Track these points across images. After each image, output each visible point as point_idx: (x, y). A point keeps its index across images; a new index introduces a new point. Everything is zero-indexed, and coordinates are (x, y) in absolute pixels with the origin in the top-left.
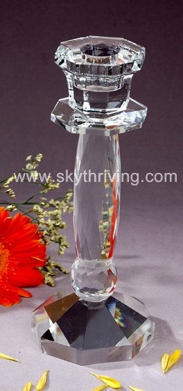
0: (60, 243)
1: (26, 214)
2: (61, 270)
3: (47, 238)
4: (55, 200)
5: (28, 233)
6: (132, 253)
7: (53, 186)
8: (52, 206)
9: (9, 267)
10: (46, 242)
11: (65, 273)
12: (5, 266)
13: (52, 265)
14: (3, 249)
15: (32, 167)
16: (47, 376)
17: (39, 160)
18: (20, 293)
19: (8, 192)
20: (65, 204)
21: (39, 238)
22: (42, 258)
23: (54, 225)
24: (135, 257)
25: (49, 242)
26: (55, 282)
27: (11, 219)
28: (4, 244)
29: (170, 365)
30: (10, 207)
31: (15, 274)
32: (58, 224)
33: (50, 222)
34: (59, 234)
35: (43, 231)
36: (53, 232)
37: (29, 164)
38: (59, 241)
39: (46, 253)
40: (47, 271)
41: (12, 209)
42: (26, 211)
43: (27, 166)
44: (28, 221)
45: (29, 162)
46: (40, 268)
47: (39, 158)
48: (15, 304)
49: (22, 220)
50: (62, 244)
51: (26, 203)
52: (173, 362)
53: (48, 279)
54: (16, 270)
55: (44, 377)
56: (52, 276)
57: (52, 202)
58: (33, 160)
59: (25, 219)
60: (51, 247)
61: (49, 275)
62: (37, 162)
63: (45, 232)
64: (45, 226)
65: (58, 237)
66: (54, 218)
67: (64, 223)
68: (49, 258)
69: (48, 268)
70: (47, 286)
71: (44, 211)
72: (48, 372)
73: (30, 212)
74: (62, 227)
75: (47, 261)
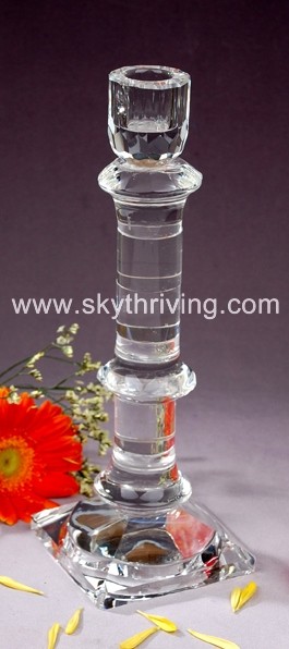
0: (101, 440)
1: (57, 402)
3: (84, 434)
4: (95, 384)
5: (59, 427)
7: (93, 366)
8: (90, 391)
9: (33, 471)
10: (82, 439)
12: (28, 470)
13: (90, 469)
14: (26, 448)
15: (65, 341)
16: (81, 615)
17: (74, 332)
19: (32, 374)
21: (73, 434)
22: (77, 460)
23: (93, 417)
24: (200, 459)
25: (86, 439)
27: (36, 409)
28: (27, 441)
29: (242, 602)
30: (35, 393)
31: (40, 480)
32: (98, 416)
33: (87, 413)
34: (100, 428)
35: (79, 424)
36: (92, 425)
37: (61, 338)
38: (100, 438)
39: (82, 454)
40: (83, 476)
41: (37, 396)
42: (58, 398)
43: (59, 340)
44: (58, 411)
45: (60, 334)
46: (74, 473)
47: (74, 329)
49: (50, 410)
50: (103, 441)
51: (56, 388)
52: (246, 598)
53: (84, 487)
54: (42, 475)
55: (76, 617)
56: (89, 483)
57: (90, 386)
58: (66, 333)
59: (55, 408)
60: (89, 445)
61: (86, 482)
62: (71, 335)
63: (81, 426)
64: (81, 418)
65: (99, 432)
66: (94, 407)
67: (106, 415)
68: (86, 460)
69: (85, 473)
71: (80, 399)
72: (82, 611)
73: (62, 399)
74: (104, 420)
75: (83, 463)
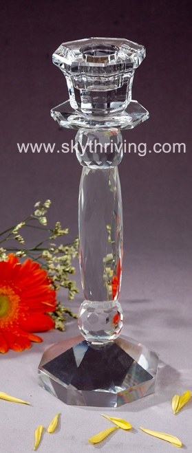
0: (70, 288)
1: (36, 260)
2: (71, 315)
3: (57, 284)
4: (64, 246)
5: (38, 278)
6: (142, 298)
7: (62, 232)
8: (61, 251)
9: (19, 312)
10: (55, 288)
11: (75, 318)
12: (15, 312)
13: (63, 310)
14: (13, 295)
15: (41, 213)
16: (59, 419)
17: (48, 206)
18: (31, 337)
19: (17, 239)
20: (74, 250)
21: (49, 284)
22: (53, 303)
23: (64, 270)
24: (145, 301)
25: (58, 287)
26: (65, 327)
27: (20, 265)
28: (14, 290)
29: (180, 406)
30: (19, 253)
31: (25, 319)
32: (67, 270)
33: (59, 267)
34: (70, 279)
35: (53, 276)
36: (62, 277)
37: (37, 211)
38: (69, 286)
39: (56, 298)
40: (58, 316)
41: (21, 255)
42: (36, 257)
43: (36, 213)
44: (37, 267)
45: (37, 208)
46: (50, 313)
47: (47, 205)
48: (26, 349)
49: (31, 266)
50: (72, 289)
51: (35, 249)
52: (183, 404)
53: (58, 324)
54: (26, 315)
55: (55, 420)
56: (62, 321)
57: (61, 247)
58: (41, 207)
59: (35, 265)
60: (61, 292)
61: (60, 320)
62: (45, 208)
63: (55, 278)
64: (54, 272)
65: (68, 282)
66: (64, 263)
67: (73, 269)
68: (59, 303)
69: (58, 313)
70: (58, 331)
71: (53, 257)
72: (60, 415)
73: (39, 258)
74: (72, 272)
75: (57, 306)
